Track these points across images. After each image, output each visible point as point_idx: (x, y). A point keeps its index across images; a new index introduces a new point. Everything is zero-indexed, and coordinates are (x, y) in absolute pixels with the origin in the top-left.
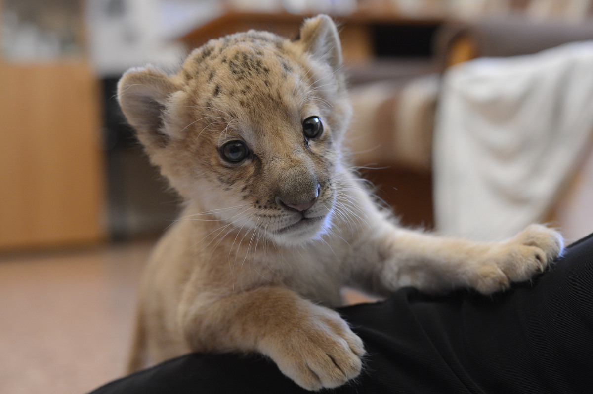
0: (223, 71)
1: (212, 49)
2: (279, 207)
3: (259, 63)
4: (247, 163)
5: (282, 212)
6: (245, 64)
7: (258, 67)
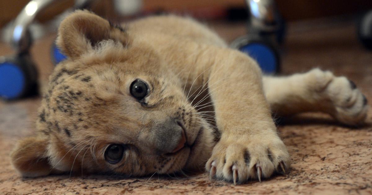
0: (60, 117)
1: (44, 111)
2: (169, 158)
3: (71, 93)
4: (127, 153)
5: (173, 159)
6: (66, 101)
7: (74, 96)
